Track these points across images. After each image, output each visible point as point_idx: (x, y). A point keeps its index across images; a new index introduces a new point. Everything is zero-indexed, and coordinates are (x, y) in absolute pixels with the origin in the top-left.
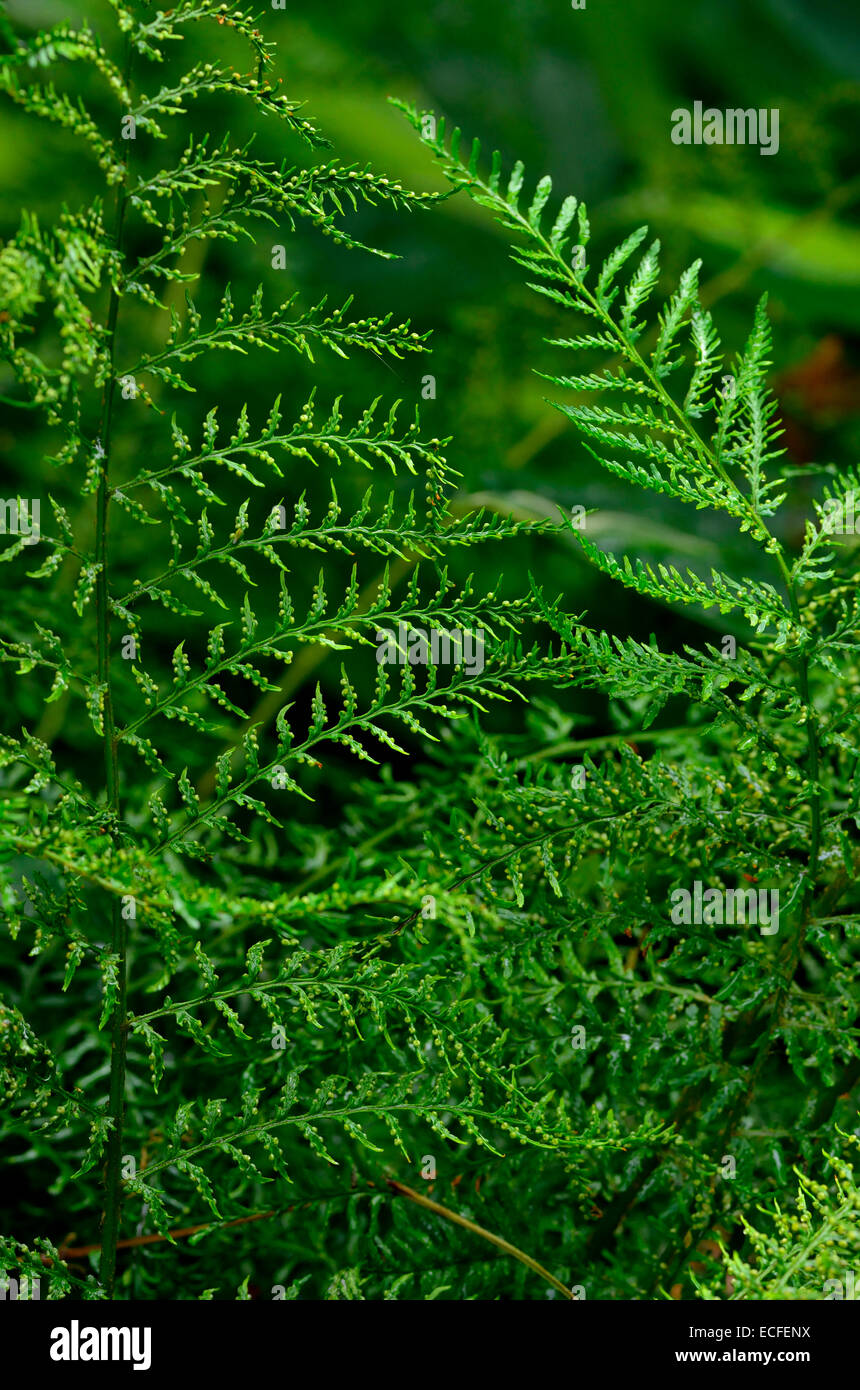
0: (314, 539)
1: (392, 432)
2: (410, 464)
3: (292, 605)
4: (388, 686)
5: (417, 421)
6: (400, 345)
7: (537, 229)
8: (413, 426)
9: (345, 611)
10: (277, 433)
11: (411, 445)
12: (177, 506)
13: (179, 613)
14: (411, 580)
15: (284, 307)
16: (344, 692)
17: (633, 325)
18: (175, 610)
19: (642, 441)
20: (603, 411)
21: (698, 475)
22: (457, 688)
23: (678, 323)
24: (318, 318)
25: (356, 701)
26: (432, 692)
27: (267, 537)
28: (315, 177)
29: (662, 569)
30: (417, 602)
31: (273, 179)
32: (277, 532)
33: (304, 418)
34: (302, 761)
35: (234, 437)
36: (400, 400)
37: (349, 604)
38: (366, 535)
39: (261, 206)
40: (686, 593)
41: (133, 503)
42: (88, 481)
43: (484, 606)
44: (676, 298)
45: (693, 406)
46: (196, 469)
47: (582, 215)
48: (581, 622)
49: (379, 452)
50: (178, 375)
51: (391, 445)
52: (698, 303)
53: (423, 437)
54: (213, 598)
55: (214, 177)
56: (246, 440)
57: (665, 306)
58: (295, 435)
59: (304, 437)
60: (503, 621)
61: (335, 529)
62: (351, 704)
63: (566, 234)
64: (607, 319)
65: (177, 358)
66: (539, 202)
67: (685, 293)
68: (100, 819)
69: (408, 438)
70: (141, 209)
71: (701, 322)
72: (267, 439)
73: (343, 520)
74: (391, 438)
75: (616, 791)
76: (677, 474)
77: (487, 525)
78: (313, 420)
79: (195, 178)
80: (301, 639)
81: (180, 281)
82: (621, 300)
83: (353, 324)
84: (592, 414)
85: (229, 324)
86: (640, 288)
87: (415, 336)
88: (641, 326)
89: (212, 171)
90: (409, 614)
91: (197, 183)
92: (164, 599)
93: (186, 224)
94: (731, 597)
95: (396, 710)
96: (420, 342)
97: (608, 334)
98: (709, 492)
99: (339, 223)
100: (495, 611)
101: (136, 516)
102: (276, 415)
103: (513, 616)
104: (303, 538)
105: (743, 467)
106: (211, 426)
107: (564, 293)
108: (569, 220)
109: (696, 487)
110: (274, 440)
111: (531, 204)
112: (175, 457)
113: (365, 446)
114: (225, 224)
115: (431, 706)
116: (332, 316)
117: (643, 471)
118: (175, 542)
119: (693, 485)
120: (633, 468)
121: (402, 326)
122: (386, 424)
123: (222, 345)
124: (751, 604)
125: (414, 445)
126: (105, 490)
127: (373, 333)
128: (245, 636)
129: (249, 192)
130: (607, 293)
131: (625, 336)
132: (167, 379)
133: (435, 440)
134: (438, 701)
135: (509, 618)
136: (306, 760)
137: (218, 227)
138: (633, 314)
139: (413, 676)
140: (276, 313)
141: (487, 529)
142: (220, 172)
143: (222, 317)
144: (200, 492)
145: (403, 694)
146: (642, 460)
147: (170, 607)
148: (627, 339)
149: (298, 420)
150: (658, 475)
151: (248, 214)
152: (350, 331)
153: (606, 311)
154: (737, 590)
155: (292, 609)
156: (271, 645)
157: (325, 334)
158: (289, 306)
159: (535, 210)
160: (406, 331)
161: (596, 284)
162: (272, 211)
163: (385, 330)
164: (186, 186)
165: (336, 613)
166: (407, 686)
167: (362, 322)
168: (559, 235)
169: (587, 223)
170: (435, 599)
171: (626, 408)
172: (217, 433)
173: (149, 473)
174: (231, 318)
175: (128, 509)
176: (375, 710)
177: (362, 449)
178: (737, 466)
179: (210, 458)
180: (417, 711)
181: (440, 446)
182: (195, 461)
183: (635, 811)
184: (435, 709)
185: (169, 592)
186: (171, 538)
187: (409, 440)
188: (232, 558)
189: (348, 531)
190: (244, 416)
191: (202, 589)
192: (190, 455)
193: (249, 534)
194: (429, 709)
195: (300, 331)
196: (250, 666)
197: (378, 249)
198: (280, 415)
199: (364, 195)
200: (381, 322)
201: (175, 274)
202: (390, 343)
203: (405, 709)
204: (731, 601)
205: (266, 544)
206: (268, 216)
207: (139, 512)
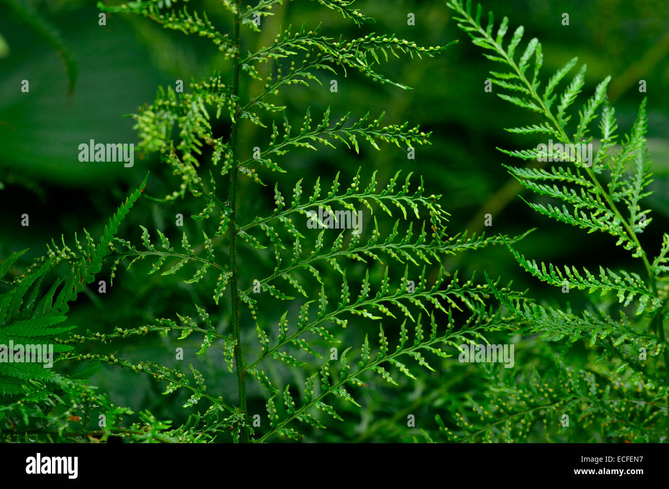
0: (361, 254)
1: (407, 191)
2: (416, 211)
3: (349, 291)
4: (407, 337)
5: (422, 185)
6: (413, 140)
7: (512, 59)
8: (419, 188)
9: (381, 295)
10: (337, 194)
11: (418, 199)
12: (276, 239)
13: (280, 299)
14: (421, 275)
15: (342, 119)
16: (381, 341)
17: (564, 117)
18: (277, 297)
19: (561, 190)
20: (539, 171)
21: (594, 210)
22: (448, 337)
23: (591, 116)
24: (364, 125)
25: (387, 346)
26: (433, 340)
27: (333, 253)
28: (362, 42)
29: (567, 269)
30: (424, 287)
31: (333, 47)
32: (339, 250)
33: (353, 185)
34: (354, 383)
35: (311, 197)
36: (412, 173)
37: (383, 290)
38: (394, 250)
39: (327, 63)
40: (581, 283)
41: (250, 237)
42: (220, 227)
43: (465, 288)
44: (592, 100)
45: (597, 166)
46: (287, 216)
47: (539, 50)
48: (524, 296)
49: (398, 204)
50: (276, 164)
51: (406, 199)
52: (607, 102)
53: (426, 194)
54: (299, 291)
55: (295, 49)
56: (318, 199)
57: (584, 106)
58: (348, 195)
59: (354, 196)
60: (477, 297)
61: (375, 247)
62: (384, 349)
63: (528, 62)
64: (548, 114)
65: (275, 153)
66: (515, 41)
67: (598, 97)
68: (232, 419)
69: (417, 194)
70: (249, 71)
71: (608, 114)
72: (330, 198)
73: (380, 241)
74: (407, 195)
75: (551, 390)
76: (579, 210)
77: (469, 240)
78: (359, 186)
79: (283, 51)
80: (353, 313)
81: (274, 111)
82: (558, 102)
83: (386, 128)
84: (532, 173)
85: (308, 131)
86: (570, 95)
87: (423, 134)
88: (568, 119)
89: (294, 45)
90: (420, 295)
91: (284, 53)
92: (270, 291)
93: (279, 76)
94: (610, 284)
95: (411, 352)
96: (426, 138)
97: (547, 124)
98: (599, 221)
99: (376, 69)
100: (472, 291)
101: (252, 244)
102: (336, 183)
103: (483, 294)
104: (354, 253)
105: (627, 202)
106: (298, 191)
107: (521, 100)
108: (531, 53)
109: (591, 219)
110: (335, 198)
111: (509, 43)
112: (276, 210)
113: (390, 200)
114: (304, 75)
115: (432, 349)
116: (373, 123)
117: (557, 210)
118: (277, 258)
119: (589, 217)
120: (551, 208)
121: (415, 129)
122: (403, 187)
123: (302, 145)
124: (623, 287)
125: (421, 199)
126: (234, 230)
127: (398, 132)
128: (320, 310)
129: (319, 54)
130: (550, 98)
131: (558, 123)
132: (268, 166)
133: (433, 196)
134: (436, 346)
135: (481, 296)
136: (356, 382)
137: (299, 77)
138: (565, 110)
139: (422, 331)
140: (338, 123)
141: (469, 242)
142: (299, 46)
143: (304, 128)
144: (289, 231)
145: (416, 342)
146: (558, 202)
147: (274, 296)
148: (560, 126)
149: (350, 186)
150: (566, 212)
151: (318, 67)
152: (385, 131)
153: (548, 108)
154: (615, 279)
155: (349, 294)
156: (335, 316)
157: (368, 134)
158: (346, 119)
159: (512, 47)
160: (417, 131)
161: (544, 92)
162: (333, 65)
163: (405, 130)
164: (277, 56)
165: (375, 296)
166: (418, 337)
167: (391, 126)
168: (524, 62)
169: (542, 55)
170: (436, 285)
171: (553, 169)
172: (301, 195)
173: (261, 219)
174: (310, 127)
175: (247, 241)
176: (399, 352)
177: (388, 203)
178: (622, 202)
179: (296, 210)
180: (423, 352)
181: (436, 199)
182: (287, 212)
183: (562, 402)
184: (434, 351)
185: (274, 287)
186: (275, 255)
187: (417, 196)
188: (311, 267)
189: (383, 248)
190: (318, 184)
191: (293, 285)
192: (284, 209)
193: (323, 251)
194: (431, 350)
195: (353, 133)
196: (323, 328)
197: (400, 84)
198: (339, 184)
199: (393, 51)
200: (402, 126)
201: (271, 107)
202: (408, 138)
203: (416, 351)
204: (610, 286)
205: (332, 258)
206: (330, 69)
207: (254, 243)
